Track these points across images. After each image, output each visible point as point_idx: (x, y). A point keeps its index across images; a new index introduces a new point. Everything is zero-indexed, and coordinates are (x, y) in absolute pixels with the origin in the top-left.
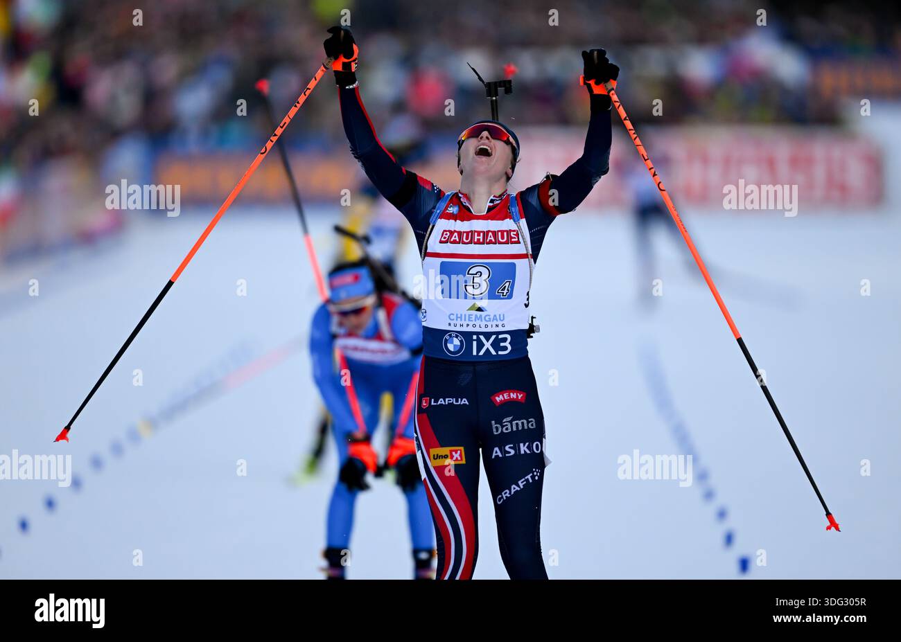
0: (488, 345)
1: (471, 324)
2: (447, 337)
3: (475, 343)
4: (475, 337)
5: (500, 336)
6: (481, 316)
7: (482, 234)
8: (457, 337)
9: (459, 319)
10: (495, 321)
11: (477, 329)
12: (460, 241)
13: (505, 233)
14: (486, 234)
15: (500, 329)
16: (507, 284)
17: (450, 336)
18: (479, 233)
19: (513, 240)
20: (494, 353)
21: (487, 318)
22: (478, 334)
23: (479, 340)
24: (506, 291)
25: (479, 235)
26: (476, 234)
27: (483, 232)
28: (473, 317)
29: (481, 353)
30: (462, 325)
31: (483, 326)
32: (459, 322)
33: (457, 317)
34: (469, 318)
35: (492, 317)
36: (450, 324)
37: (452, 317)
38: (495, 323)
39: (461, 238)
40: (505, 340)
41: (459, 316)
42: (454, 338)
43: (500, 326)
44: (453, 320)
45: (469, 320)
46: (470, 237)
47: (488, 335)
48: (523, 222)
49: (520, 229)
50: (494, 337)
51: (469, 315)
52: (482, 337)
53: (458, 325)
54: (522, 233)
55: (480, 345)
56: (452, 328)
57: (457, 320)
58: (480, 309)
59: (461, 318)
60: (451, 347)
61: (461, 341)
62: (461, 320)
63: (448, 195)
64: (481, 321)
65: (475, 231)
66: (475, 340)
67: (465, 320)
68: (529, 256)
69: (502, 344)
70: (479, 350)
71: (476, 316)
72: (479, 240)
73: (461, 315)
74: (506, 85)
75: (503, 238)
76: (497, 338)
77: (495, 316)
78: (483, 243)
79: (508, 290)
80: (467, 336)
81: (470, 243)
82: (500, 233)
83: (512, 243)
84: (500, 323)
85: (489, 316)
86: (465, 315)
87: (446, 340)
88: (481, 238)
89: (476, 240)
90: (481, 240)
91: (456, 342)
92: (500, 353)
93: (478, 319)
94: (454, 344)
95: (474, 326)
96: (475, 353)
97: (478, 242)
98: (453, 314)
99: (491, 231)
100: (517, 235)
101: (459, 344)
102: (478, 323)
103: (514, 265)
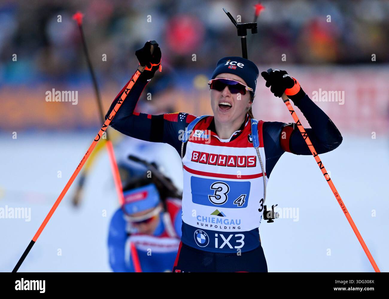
0: (226, 242)
1: (214, 225)
2: (196, 232)
3: (216, 240)
4: (216, 235)
5: (236, 236)
6: (221, 220)
7: (225, 158)
8: (203, 233)
9: (205, 221)
10: (232, 224)
11: (218, 229)
12: (207, 162)
13: (244, 159)
14: (228, 158)
15: (236, 230)
16: (242, 198)
17: (198, 232)
18: (223, 157)
19: (249, 164)
20: (231, 247)
21: (226, 222)
22: (219, 233)
23: (220, 238)
24: (241, 202)
25: (222, 159)
26: (220, 157)
27: (226, 156)
28: (216, 220)
29: (222, 247)
30: (207, 225)
31: (223, 227)
32: (205, 223)
33: (203, 219)
34: (212, 220)
35: (230, 221)
36: (198, 223)
37: (199, 218)
38: (232, 226)
39: (208, 159)
40: (240, 238)
41: (205, 218)
42: (202, 235)
43: (236, 228)
44: (200, 220)
45: (212, 222)
46: (215, 160)
47: (226, 235)
48: (262, 150)
49: (259, 156)
50: (231, 236)
51: (212, 218)
52: (222, 236)
53: (204, 225)
54: (260, 159)
55: (221, 241)
56: (199, 226)
57: (203, 221)
58: (220, 215)
59: (206, 220)
60: (199, 240)
61: (206, 237)
62: (206, 221)
63: (198, 119)
64: (222, 223)
65: (220, 155)
66: (216, 237)
67: (209, 222)
68: (264, 174)
69: (237, 241)
70: (219, 245)
71: (218, 219)
72: (222, 162)
73: (206, 218)
74: (253, 27)
75: (241, 162)
76: (234, 236)
77: (232, 220)
78: (225, 165)
79: (243, 201)
80: (211, 234)
81: (215, 164)
82: (239, 158)
83: (249, 166)
84: (236, 226)
85: (228, 220)
86: (209, 218)
87: (196, 235)
88: (224, 161)
89: (219, 163)
90: (224, 163)
91: (203, 237)
92: (236, 247)
93: (219, 222)
94: (201, 238)
95: (216, 226)
96: (216, 246)
97: (221, 164)
98: (200, 217)
99: (232, 156)
100: (255, 160)
101: (204, 238)
102: (219, 225)
103: (249, 183)
